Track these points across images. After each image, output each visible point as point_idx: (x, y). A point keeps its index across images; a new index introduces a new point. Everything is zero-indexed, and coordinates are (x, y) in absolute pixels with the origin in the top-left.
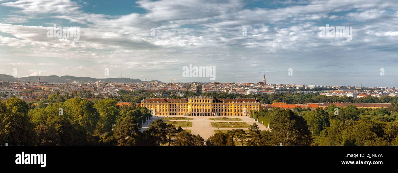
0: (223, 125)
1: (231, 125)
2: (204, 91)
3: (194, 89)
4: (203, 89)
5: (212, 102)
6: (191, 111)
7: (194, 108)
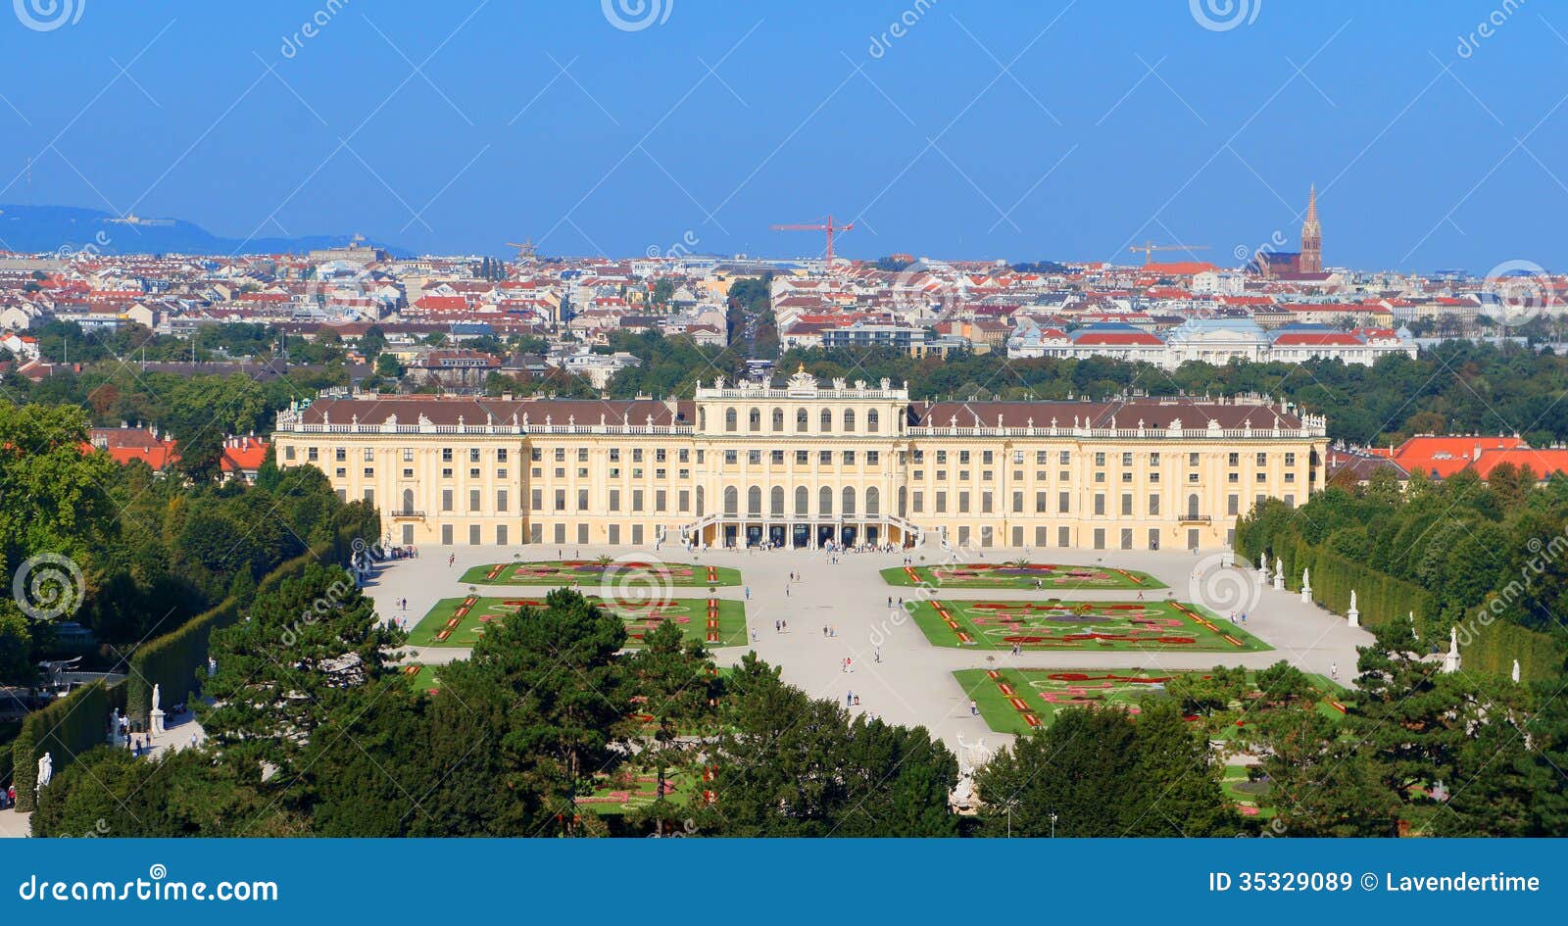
0: (1014, 631)
1: (1088, 631)
2: (797, 329)
3: (705, 319)
4: (786, 317)
5: (900, 429)
6: (715, 506)
7: (743, 477)
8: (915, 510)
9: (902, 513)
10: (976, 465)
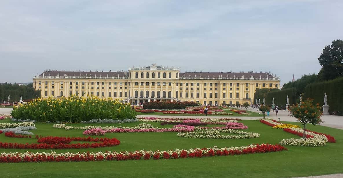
5: (177, 77)
6: (133, 95)
7: (139, 89)
8: (181, 97)
9: (177, 97)
10: (195, 86)
